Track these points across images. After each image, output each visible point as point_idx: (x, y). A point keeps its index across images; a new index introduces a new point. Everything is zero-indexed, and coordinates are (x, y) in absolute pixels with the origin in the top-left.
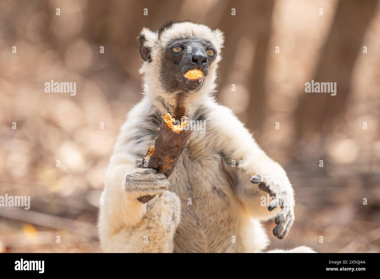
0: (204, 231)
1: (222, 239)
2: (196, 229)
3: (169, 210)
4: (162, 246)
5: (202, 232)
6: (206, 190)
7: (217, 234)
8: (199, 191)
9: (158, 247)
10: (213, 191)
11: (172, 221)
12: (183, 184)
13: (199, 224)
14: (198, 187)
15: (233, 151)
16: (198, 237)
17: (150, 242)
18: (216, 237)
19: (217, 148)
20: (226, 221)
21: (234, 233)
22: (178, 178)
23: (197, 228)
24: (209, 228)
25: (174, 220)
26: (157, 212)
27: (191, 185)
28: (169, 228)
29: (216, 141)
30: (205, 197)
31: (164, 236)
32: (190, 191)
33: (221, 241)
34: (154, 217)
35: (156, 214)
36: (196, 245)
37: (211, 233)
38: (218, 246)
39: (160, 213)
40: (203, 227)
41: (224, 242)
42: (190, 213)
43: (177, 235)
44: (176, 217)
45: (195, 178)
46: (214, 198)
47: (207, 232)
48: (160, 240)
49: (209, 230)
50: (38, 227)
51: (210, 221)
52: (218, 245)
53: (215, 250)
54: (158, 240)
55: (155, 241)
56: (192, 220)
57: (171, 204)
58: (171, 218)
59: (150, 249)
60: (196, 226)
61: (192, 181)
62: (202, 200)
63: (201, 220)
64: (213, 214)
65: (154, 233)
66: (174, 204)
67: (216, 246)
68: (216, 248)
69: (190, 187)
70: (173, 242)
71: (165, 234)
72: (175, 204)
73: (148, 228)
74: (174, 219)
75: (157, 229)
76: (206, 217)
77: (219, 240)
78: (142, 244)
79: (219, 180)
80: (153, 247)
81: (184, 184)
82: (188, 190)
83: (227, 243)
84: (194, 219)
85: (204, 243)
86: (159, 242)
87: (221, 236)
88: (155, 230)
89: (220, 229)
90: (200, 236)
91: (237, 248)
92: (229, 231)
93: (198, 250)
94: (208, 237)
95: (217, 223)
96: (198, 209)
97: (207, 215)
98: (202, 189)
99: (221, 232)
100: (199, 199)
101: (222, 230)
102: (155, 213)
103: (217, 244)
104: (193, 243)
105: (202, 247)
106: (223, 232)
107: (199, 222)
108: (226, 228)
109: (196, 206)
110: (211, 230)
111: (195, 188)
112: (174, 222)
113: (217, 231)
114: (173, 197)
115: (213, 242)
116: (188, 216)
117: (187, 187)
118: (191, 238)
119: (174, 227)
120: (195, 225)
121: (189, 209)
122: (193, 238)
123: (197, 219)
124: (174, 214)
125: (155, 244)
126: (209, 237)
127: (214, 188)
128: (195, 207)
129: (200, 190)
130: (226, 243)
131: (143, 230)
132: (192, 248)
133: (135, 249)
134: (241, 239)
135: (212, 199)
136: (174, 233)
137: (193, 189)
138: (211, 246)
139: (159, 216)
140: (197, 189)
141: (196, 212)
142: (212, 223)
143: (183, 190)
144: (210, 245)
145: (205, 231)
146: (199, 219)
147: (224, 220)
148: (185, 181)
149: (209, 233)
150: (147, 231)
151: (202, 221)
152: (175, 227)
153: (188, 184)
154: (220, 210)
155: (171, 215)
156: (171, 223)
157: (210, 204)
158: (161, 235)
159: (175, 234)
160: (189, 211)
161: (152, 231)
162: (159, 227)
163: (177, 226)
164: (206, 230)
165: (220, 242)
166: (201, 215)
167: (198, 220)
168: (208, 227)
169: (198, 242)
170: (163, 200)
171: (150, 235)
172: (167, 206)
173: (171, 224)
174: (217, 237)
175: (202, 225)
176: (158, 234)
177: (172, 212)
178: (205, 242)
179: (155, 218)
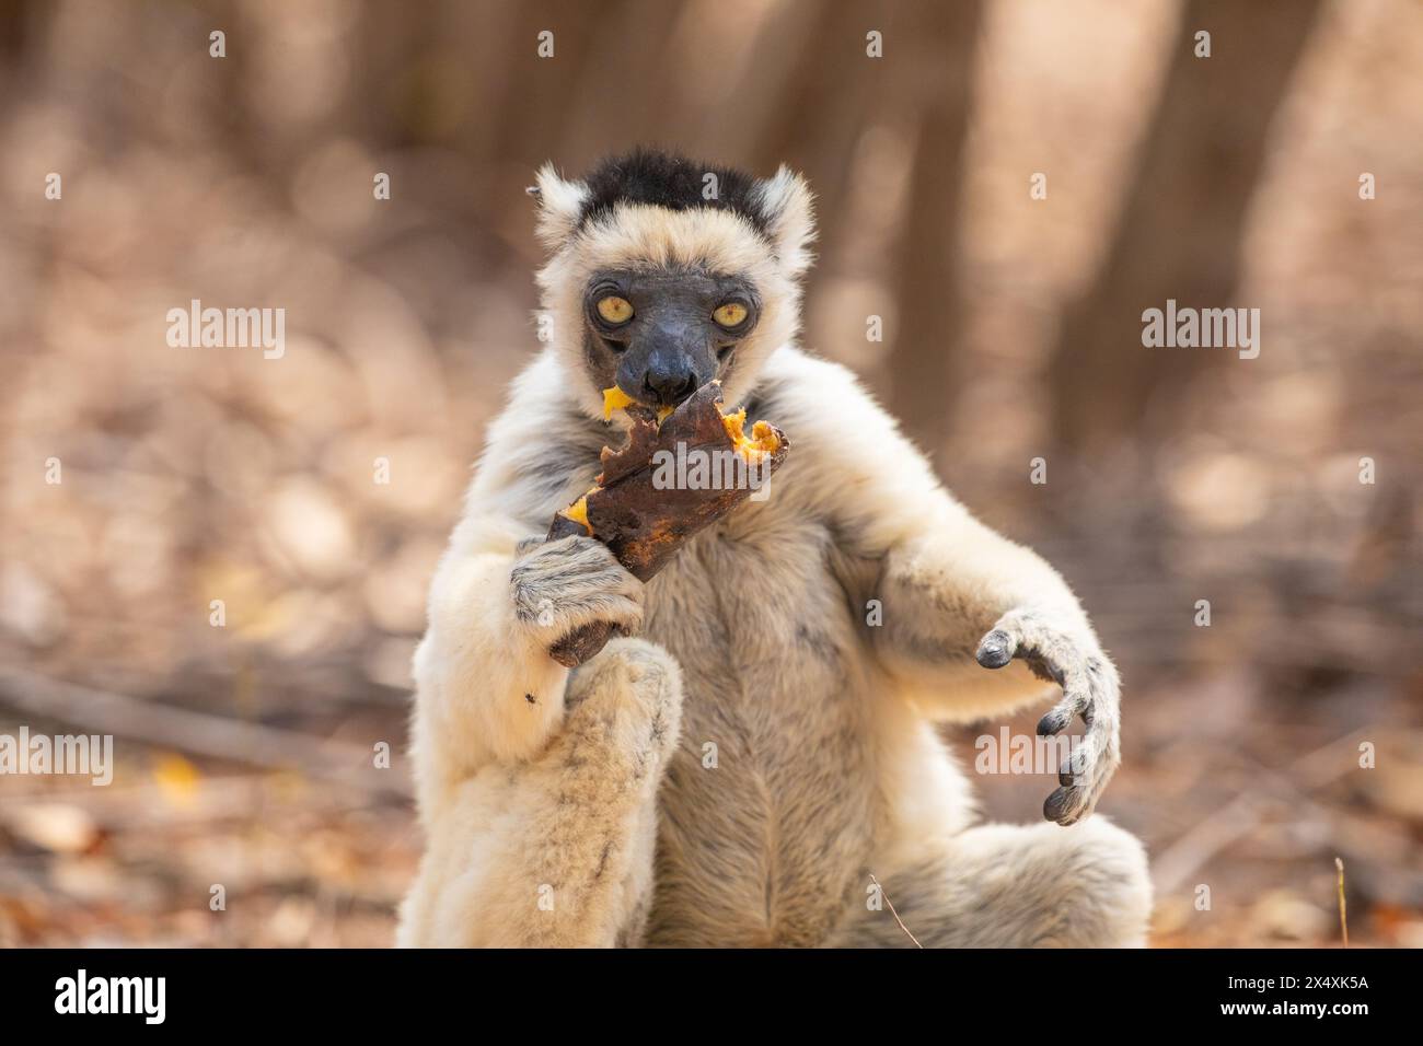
0: (766, 773)
1: (822, 802)
2: (739, 767)
3: (644, 703)
4: (617, 825)
5: (759, 779)
6: (775, 639)
7: (808, 787)
8: (751, 641)
9: (605, 827)
10: (798, 640)
11: (651, 739)
12: (698, 621)
13: (748, 751)
14: (750, 631)
15: (869, 519)
16: (746, 796)
17: (577, 809)
18: (802, 794)
19: (815, 507)
20: (836, 740)
21: (861, 780)
22: (682, 602)
23: (744, 765)
24: (782, 766)
25: (659, 738)
26: (603, 709)
27: (724, 622)
28: (642, 763)
29: (816, 483)
30: (771, 661)
31: (622, 789)
32: (723, 644)
33: (821, 807)
34: (593, 725)
35: (599, 717)
36: (738, 823)
37: (788, 780)
38: (810, 826)
39: (612, 715)
40: (763, 764)
41: (828, 810)
42: (721, 716)
43: (670, 784)
44: (667, 727)
45: (738, 600)
46: (801, 664)
47: (775, 778)
48: (609, 803)
49: (782, 771)
50: (204, 763)
51: (786, 743)
52: (808, 821)
53: (798, 837)
54: (603, 805)
55: (595, 805)
56: (728, 736)
57: (649, 681)
58: (647, 730)
59: (575, 833)
60: (742, 756)
61: (729, 609)
62: (761, 671)
63: (756, 737)
64: (795, 718)
65: (591, 778)
66: (660, 684)
67: (802, 825)
68: (801, 832)
69: (721, 629)
70: (657, 808)
71: (628, 784)
72: (663, 683)
73: (573, 762)
74: (657, 733)
75: (601, 768)
76: (772, 727)
77: (812, 804)
78: (549, 816)
79: (818, 602)
80: (586, 827)
81: (702, 619)
82: (715, 641)
83: (840, 814)
84: (732, 733)
85: (763, 816)
86: (608, 809)
87: (820, 791)
88: (595, 770)
89: (817, 769)
90: (754, 791)
91: (874, 831)
92: (846, 773)
93: (741, 838)
94: (778, 797)
95: (808, 749)
96: (747, 701)
97: (774, 720)
98: (762, 635)
99: (820, 779)
100: (752, 668)
101: (823, 772)
102: (596, 712)
103: (805, 818)
104: (729, 817)
105: (756, 830)
106: (827, 776)
107: (751, 743)
108: (838, 765)
109: (740, 692)
110: (787, 772)
111: (739, 634)
112: (658, 745)
113: (807, 776)
114: (656, 659)
115: (792, 812)
116: (712, 722)
117: (712, 628)
118: (721, 798)
119: (656, 759)
120: (736, 752)
121: (717, 700)
122: (728, 800)
123: (744, 734)
124: (658, 716)
125: (593, 816)
126: (782, 796)
127: (803, 632)
128: (735, 695)
129: (757, 638)
130: (835, 813)
131: (555, 769)
132: (723, 831)
133: (528, 831)
134: (884, 801)
135: (794, 667)
136: (658, 781)
137: (734, 638)
138: (786, 826)
139: (610, 722)
140: (745, 637)
141: (741, 711)
142: (792, 747)
143: (698, 640)
144: (782, 822)
145: (769, 776)
146: (748, 733)
147: (830, 739)
148: (703, 610)
149: (781, 780)
150: (568, 772)
151: (761, 740)
152: (660, 760)
153: (714, 620)
154: (819, 705)
155: (650, 722)
156: (649, 749)
157: (786, 686)
158: (615, 786)
159: (663, 783)
160: (716, 708)
161: (585, 771)
162: (608, 759)
163: (667, 756)
164: (774, 773)
165: (816, 812)
166: (756, 723)
167: (745, 736)
168: (777, 759)
169: (745, 812)
170: (623, 670)
171: (576, 785)
172: (639, 688)
173: (648, 752)
174: (808, 795)
175: (760, 754)
176: (604, 784)
177: (650, 708)
178: (768, 812)
179: (593, 729)
